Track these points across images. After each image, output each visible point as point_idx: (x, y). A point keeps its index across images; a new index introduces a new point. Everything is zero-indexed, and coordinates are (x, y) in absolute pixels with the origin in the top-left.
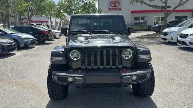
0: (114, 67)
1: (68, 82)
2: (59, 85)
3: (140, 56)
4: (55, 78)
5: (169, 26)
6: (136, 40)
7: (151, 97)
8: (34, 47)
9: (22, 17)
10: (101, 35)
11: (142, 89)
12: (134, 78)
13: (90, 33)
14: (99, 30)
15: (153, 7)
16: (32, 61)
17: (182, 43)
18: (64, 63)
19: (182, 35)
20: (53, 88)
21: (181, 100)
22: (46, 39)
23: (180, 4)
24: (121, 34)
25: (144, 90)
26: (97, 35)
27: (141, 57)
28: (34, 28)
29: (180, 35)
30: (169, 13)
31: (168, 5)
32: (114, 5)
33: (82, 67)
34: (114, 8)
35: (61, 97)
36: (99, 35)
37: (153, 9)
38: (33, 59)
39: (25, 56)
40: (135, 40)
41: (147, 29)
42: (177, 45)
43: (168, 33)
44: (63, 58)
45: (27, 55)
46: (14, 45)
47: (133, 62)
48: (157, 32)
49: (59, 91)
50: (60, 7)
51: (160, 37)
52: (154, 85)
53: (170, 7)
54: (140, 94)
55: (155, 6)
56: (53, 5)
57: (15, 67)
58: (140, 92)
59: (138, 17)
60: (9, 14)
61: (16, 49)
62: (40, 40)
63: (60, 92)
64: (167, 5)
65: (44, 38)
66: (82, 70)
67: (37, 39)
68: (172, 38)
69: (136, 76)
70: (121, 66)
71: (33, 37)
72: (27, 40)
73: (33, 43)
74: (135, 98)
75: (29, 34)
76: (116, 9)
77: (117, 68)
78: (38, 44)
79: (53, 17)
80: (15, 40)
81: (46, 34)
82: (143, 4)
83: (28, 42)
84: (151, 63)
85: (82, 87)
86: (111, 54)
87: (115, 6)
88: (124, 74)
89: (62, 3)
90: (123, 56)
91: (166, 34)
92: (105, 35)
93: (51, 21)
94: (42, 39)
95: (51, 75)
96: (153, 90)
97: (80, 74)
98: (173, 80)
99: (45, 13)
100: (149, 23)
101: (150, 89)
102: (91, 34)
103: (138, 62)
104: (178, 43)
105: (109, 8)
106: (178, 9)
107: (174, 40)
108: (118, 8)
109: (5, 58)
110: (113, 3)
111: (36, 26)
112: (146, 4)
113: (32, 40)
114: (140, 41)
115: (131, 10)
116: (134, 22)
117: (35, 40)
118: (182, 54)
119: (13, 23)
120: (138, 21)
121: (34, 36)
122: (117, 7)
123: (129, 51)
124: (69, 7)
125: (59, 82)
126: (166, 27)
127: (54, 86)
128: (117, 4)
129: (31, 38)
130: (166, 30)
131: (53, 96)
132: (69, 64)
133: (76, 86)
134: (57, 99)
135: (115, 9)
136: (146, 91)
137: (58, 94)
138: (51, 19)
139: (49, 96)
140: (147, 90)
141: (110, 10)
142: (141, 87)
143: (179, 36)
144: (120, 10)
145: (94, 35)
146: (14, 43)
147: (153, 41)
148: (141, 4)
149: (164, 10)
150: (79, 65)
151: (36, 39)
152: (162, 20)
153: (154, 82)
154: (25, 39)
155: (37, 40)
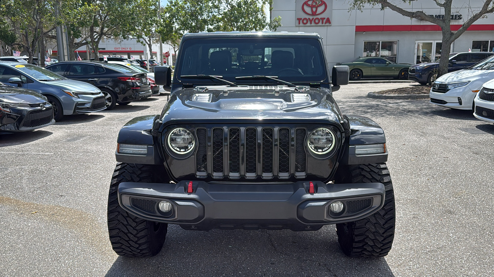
0: (284, 175)
1: (158, 214)
2: (137, 220)
3: (355, 149)
4: (126, 201)
5: (454, 67)
6: (367, 104)
7: (386, 258)
8: (102, 116)
9: (77, 40)
10: (259, 88)
11: (360, 238)
12: (337, 207)
13: (229, 84)
14: (255, 76)
15: (413, 17)
16: (88, 152)
17: (484, 113)
18: (151, 161)
19: (486, 92)
20: (120, 226)
21: (469, 269)
22: (130, 96)
23: (485, 11)
24: (312, 86)
25: (366, 241)
26: (248, 88)
27: (358, 151)
28: (102, 67)
29: (482, 91)
30: (455, 32)
31: (453, 12)
32: (312, 10)
33: (198, 174)
34: (311, 17)
35: (144, 252)
36: (254, 88)
37: (414, 22)
38: (92, 147)
39: (74, 139)
40: (363, 104)
41: (397, 73)
42: (474, 118)
43: (450, 87)
44: (148, 148)
45: (80, 136)
46: (48, 109)
47: (338, 164)
48: (423, 84)
49: (138, 235)
50: (173, 16)
51: (428, 97)
52: (393, 227)
53: (460, 17)
54: (355, 250)
55: (419, 15)
56: (155, 10)
57: (43, 168)
58: (355, 245)
59: (375, 43)
60: (45, 30)
61: (53, 120)
62: (117, 98)
63: (139, 239)
64: (450, 11)
65: (126, 94)
66: (197, 183)
67: (109, 96)
68: (459, 99)
69: (342, 202)
70: (303, 174)
71: (99, 91)
72: (83, 98)
73: (97, 105)
74: (343, 259)
75: (88, 82)
76: (317, 21)
77: (293, 178)
78: (110, 109)
79: (157, 41)
80: (51, 98)
81: (131, 84)
82: (388, 9)
83: (83, 104)
84: (386, 168)
85: (195, 226)
86: (276, 140)
87: (314, 14)
88: (308, 196)
89: (176, 4)
90: (311, 147)
91: (443, 88)
92: (268, 88)
93: (151, 50)
94: (121, 97)
95: (115, 193)
96: (391, 242)
97: (190, 193)
98: (450, 212)
99: (134, 30)
100: (401, 60)
101: (383, 239)
102: (232, 86)
103: (349, 164)
104: (474, 114)
105: (299, 19)
106: (479, 22)
107: (466, 106)
108: (323, 19)
109: (23, 143)
110: (308, 5)
111: (106, 62)
112: (394, 8)
113: (95, 99)
114: (378, 105)
115: (357, 25)
116: (365, 54)
117: (103, 99)
118: (484, 143)
119: (55, 54)
120: (376, 54)
121: (100, 88)
122: (319, 17)
123: (328, 134)
124: (193, 15)
125: (135, 213)
126: (446, 70)
127: (125, 223)
128: (320, 9)
129: (93, 94)
130: (444, 79)
131: (123, 247)
132: (165, 163)
133: (181, 225)
134: (134, 256)
135: (313, 22)
136: (370, 243)
137: (136, 242)
138: (150, 46)
139: (113, 248)
140: (373, 240)
141: (301, 24)
142: (356, 232)
143: (478, 93)
144: (327, 24)
145: (239, 88)
146: (47, 106)
147: (412, 107)
148: (383, 8)
149: (441, 24)
150: (189, 168)
151: (106, 95)
152: (438, 52)
153: (393, 218)
154: (77, 94)
155: (109, 99)
